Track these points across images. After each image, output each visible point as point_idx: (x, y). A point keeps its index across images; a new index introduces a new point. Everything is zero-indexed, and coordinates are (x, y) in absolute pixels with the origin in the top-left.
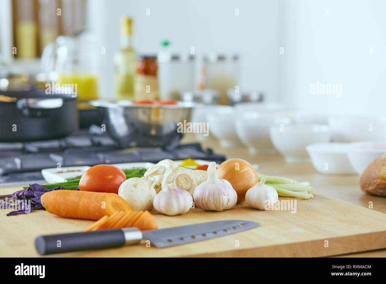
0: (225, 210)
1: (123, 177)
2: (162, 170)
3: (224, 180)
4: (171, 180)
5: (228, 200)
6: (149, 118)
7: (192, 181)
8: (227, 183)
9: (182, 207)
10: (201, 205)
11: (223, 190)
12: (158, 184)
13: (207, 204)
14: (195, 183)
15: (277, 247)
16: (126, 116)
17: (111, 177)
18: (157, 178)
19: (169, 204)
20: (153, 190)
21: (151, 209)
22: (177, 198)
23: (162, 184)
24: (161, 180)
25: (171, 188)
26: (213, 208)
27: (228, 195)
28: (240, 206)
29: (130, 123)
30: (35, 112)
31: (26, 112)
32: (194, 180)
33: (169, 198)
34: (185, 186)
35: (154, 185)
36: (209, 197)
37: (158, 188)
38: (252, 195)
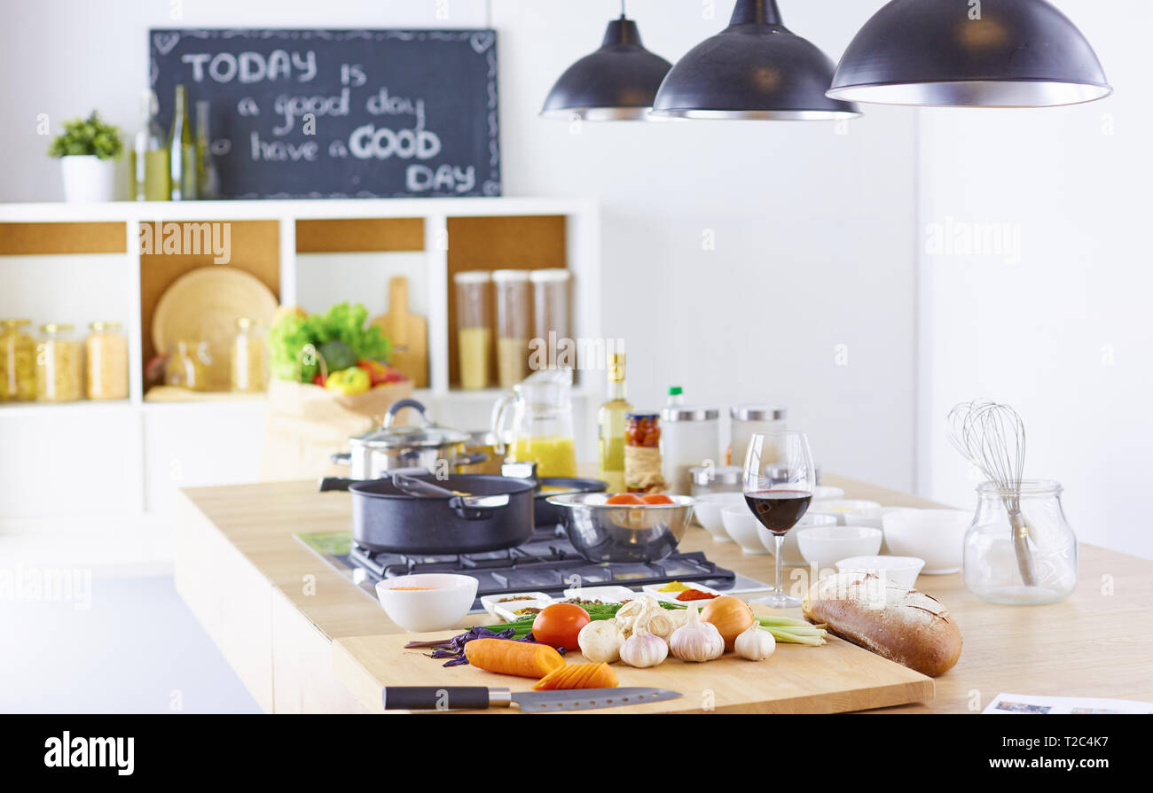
0: (709, 661)
1: (587, 618)
2: (637, 609)
3: (708, 624)
4: (644, 624)
5: (712, 648)
6: (627, 520)
7: (670, 624)
8: (712, 628)
9: (654, 658)
10: (678, 654)
11: (705, 636)
12: (628, 628)
13: (685, 653)
14: (674, 626)
15: (753, 705)
16: (594, 519)
17: (572, 618)
18: (628, 619)
19: (637, 654)
20: (621, 636)
21: (616, 661)
22: (648, 646)
23: (634, 628)
24: (632, 623)
25: (641, 634)
26: (694, 659)
27: (712, 642)
28: (731, 655)
29: (600, 528)
30: (473, 513)
31: (460, 512)
32: (674, 623)
33: (638, 646)
34: (661, 630)
35: (623, 629)
36: (687, 644)
37: (628, 633)
38: (742, 642)
